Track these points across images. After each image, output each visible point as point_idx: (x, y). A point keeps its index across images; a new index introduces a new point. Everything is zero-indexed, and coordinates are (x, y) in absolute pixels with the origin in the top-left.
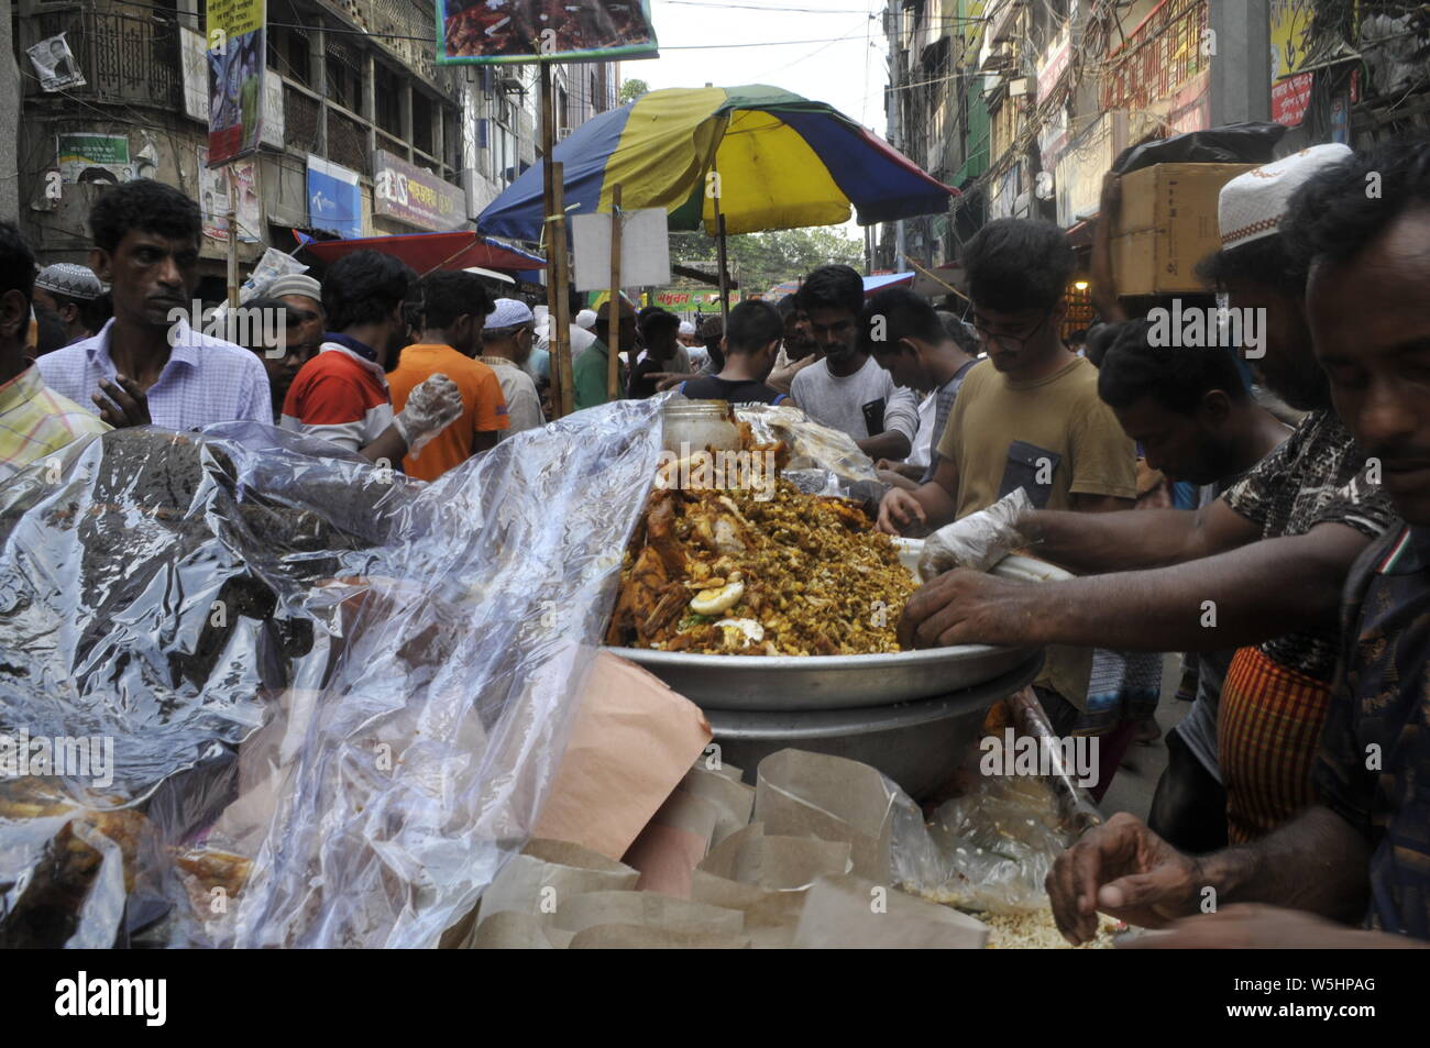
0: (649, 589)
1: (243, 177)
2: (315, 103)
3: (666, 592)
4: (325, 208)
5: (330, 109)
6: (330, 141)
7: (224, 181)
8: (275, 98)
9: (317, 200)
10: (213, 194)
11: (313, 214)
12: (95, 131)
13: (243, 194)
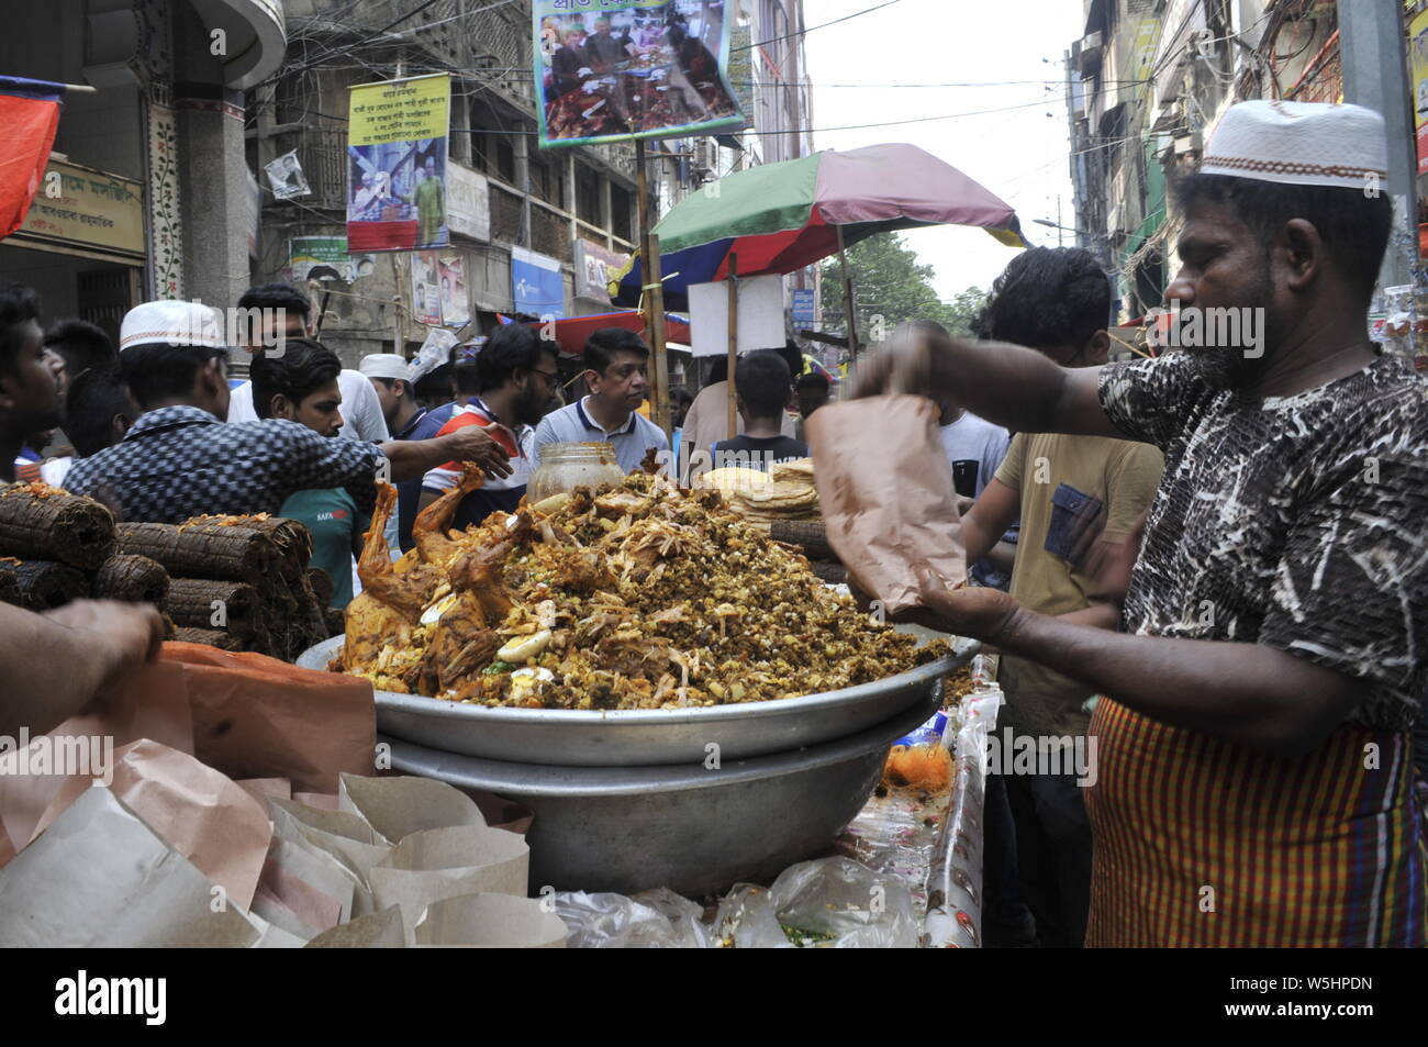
0: (457, 635)
1: (452, 269)
2: (520, 200)
3: (473, 638)
4: (529, 294)
5: (532, 205)
6: (533, 233)
7: (435, 273)
8: (481, 197)
9: (522, 288)
10: (425, 284)
11: (518, 299)
12: (321, 234)
13: (453, 285)
